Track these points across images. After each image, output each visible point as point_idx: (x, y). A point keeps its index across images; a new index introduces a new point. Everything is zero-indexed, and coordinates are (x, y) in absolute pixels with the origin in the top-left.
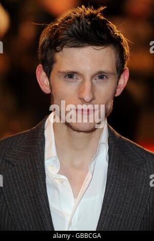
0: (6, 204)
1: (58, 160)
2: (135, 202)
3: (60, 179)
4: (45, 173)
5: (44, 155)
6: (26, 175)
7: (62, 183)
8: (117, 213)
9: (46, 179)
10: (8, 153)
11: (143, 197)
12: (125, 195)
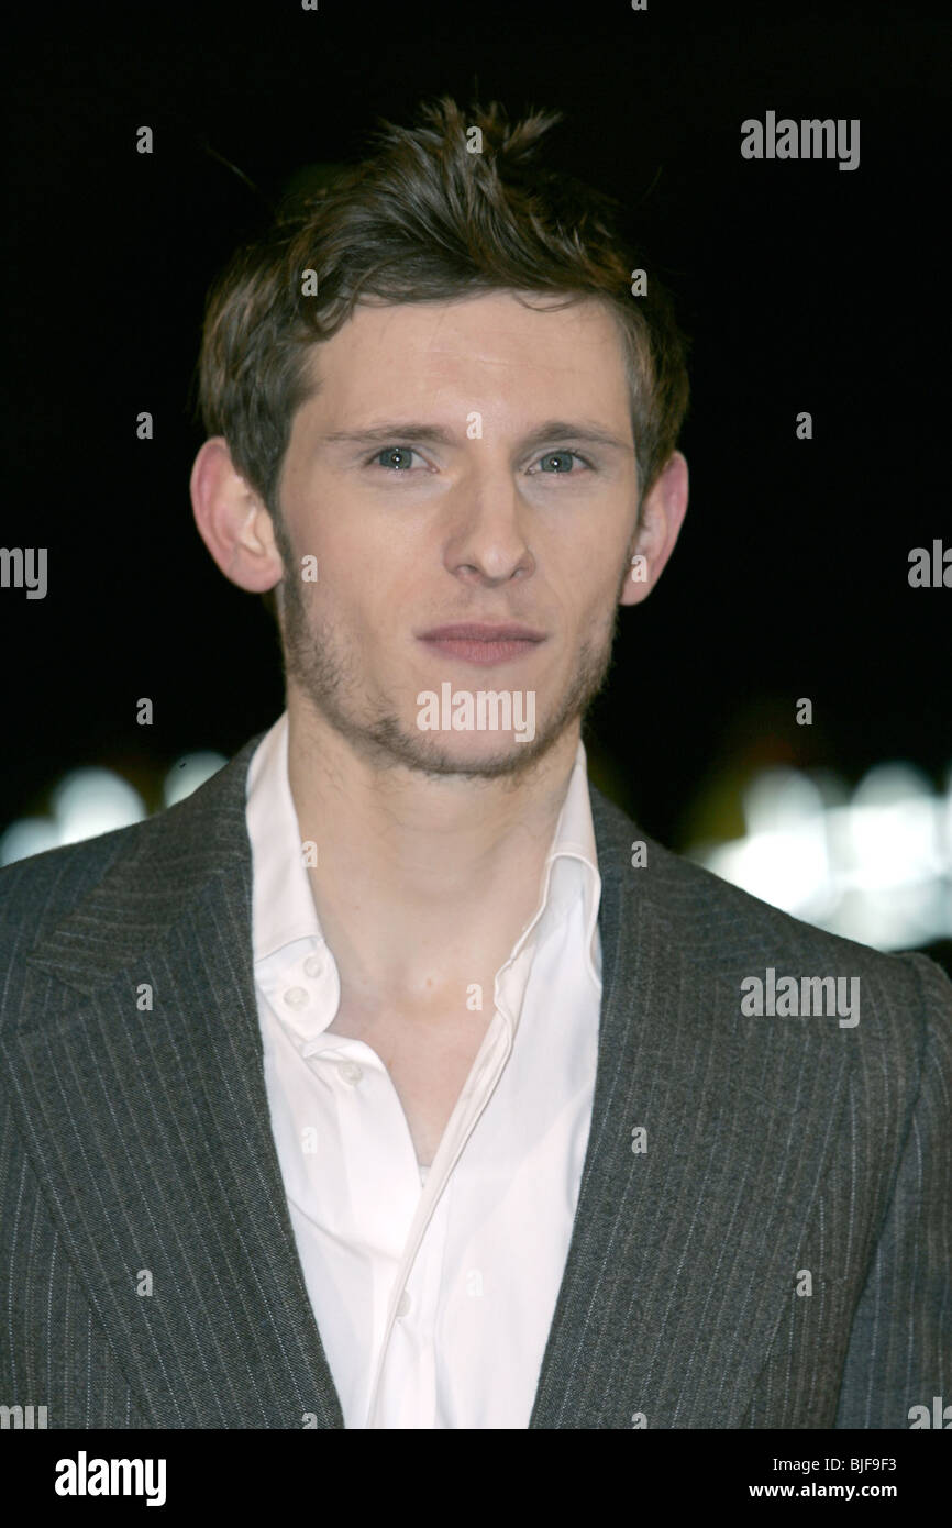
0: (48, 1201)
1: (326, 959)
2: (750, 1187)
3: (346, 1064)
4: (257, 1032)
5: (247, 933)
6: (152, 1045)
7: (355, 1079)
8: (656, 1245)
9: (267, 1061)
10: (49, 935)
11: (794, 1163)
12: (700, 1148)
